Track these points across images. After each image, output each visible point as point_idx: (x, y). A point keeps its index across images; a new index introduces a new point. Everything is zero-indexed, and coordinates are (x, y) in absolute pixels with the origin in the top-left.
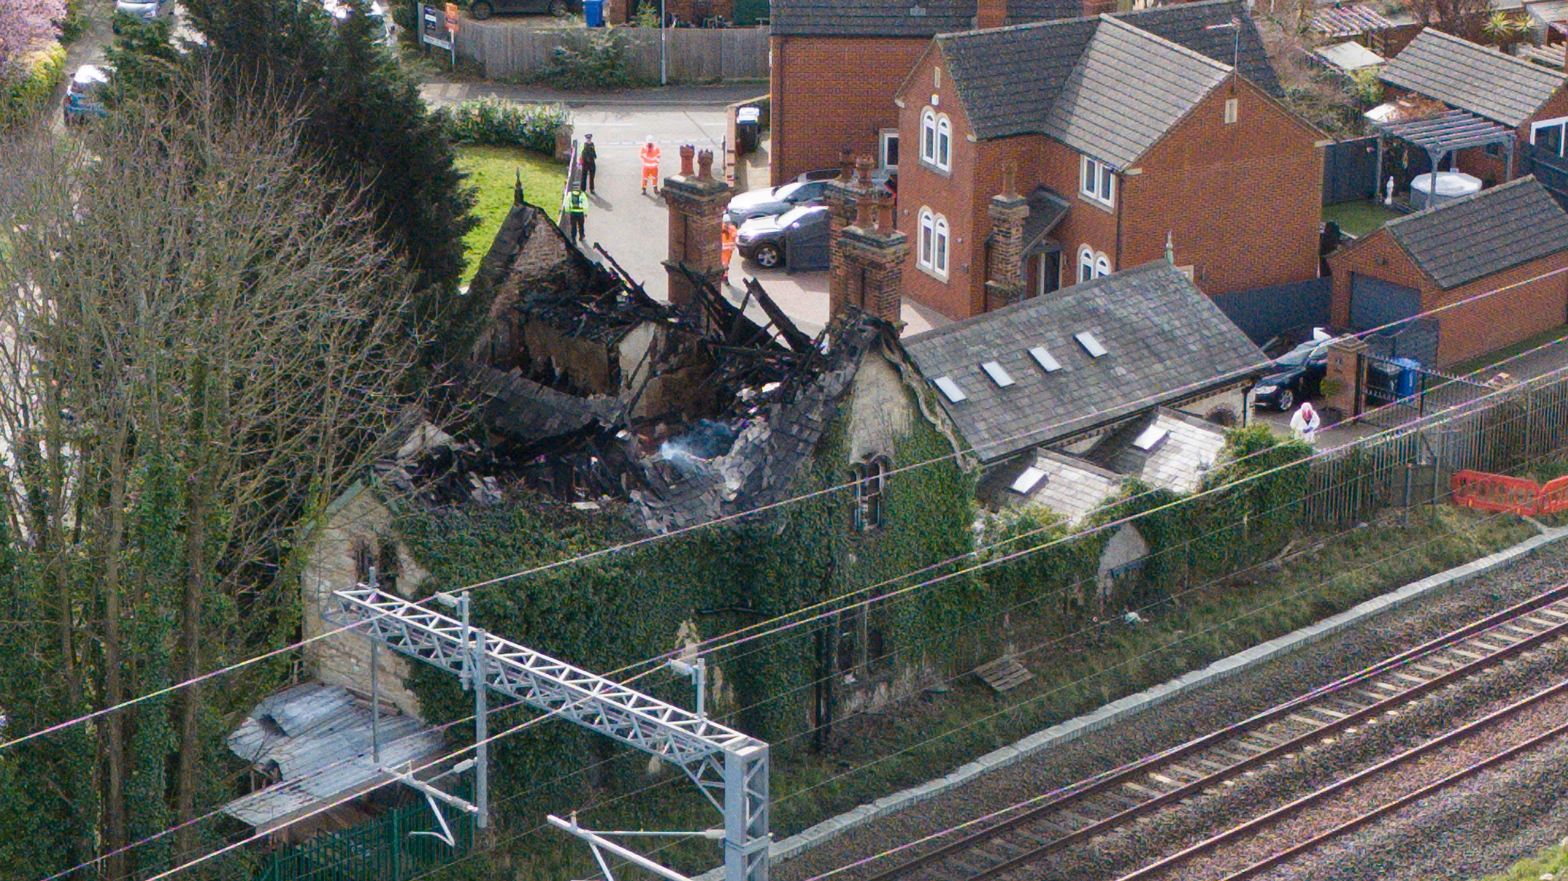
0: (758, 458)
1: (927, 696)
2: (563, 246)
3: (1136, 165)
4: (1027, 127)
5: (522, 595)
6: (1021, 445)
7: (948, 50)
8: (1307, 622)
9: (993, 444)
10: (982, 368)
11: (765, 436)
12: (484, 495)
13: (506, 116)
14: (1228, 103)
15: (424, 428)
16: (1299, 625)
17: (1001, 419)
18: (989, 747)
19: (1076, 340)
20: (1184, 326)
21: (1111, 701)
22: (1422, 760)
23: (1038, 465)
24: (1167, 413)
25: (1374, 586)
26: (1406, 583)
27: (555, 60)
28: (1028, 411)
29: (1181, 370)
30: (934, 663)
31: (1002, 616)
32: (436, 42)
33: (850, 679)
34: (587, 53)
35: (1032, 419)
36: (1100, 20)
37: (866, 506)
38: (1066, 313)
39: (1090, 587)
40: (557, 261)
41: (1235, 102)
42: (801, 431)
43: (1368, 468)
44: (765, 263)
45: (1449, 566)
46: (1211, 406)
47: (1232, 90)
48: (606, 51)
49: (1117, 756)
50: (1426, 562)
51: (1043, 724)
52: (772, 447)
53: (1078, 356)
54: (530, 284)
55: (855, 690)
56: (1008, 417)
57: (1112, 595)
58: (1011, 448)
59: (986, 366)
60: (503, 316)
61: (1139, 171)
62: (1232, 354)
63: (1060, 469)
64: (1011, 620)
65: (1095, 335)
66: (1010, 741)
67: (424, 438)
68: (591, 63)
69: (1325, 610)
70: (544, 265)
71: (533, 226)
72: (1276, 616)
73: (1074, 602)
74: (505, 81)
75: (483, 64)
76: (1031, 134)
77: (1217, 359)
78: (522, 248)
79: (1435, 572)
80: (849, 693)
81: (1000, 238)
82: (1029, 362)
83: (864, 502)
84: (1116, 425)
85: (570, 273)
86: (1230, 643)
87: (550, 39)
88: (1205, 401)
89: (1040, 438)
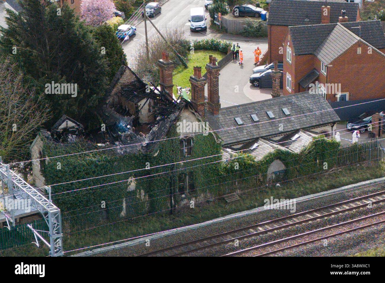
0: (154, 135)
1: (208, 202)
2: (134, 76)
3: (330, 64)
4: (310, 52)
5: (71, 167)
6: (255, 137)
7: (291, 30)
8: (326, 190)
9: (247, 136)
10: (251, 116)
11: (157, 130)
12: (71, 140)
13: (217, 42)
14: (358, 48)
15: (67, 122)
16: (323, 190)
17: (251, 130)
18: (217, 217)
19: (282, 110)
20: (316, 108)
21: (258, 207)
22: (332, 229)
23: (258, 143)
24: (302, 131)
25: (351, 181)
26: (360, 182)
27: (245, 29)
28: (260, 128)
29: (311, 120)
30: (211, 193)
31: (235, 182)
32: (217, 23)
33: (183, 196)
34: (251, 27)
35: (261, 130)
36: (337, 24)
37: (186, 150)
38: (281, 103)
39: (265, 176)
40: (133, 81)
41: (360, 48)
42: (164, 129)
43: (360, 150)
44: (255, 85)
45: (377, 178)
46: (321, 130)
47: (359, 45)
48: (256, 27)
49: (252, 222)
50: (369, 176)
51: (235, 211)
52: (157, 133)
53: (281, 114)
54: (124, 86)
55: (184, 199)
56: (254, 129)
57: (275, 179)
58: (252, 137)
59: (252, 116)
60: (116, 94)
61: (331, 66)
62: (329, 116)
63: (263, 144)
64: (238, 183)
65: (288, 109)
66: (224, 215)
67: (67, 124)
68: (253, 30)
69: (333, 187)
70: (128, 81)
71: (125, 71)
72: (317, 188)
73: (259, 180)
74: (232, 34)
75: (227, 29)
76: (311, 54)
77: (324, 117)
78: (121, 77)
79: (372, 179)
80: (182, 199)
81: (274, 82)
82: (266, 115)
83: (185, 149)
84: (288, 133)
85: (137, 84)
86: (300, 194)
87: (243, 24)
88: (318, 129)
89: (262, 135)
